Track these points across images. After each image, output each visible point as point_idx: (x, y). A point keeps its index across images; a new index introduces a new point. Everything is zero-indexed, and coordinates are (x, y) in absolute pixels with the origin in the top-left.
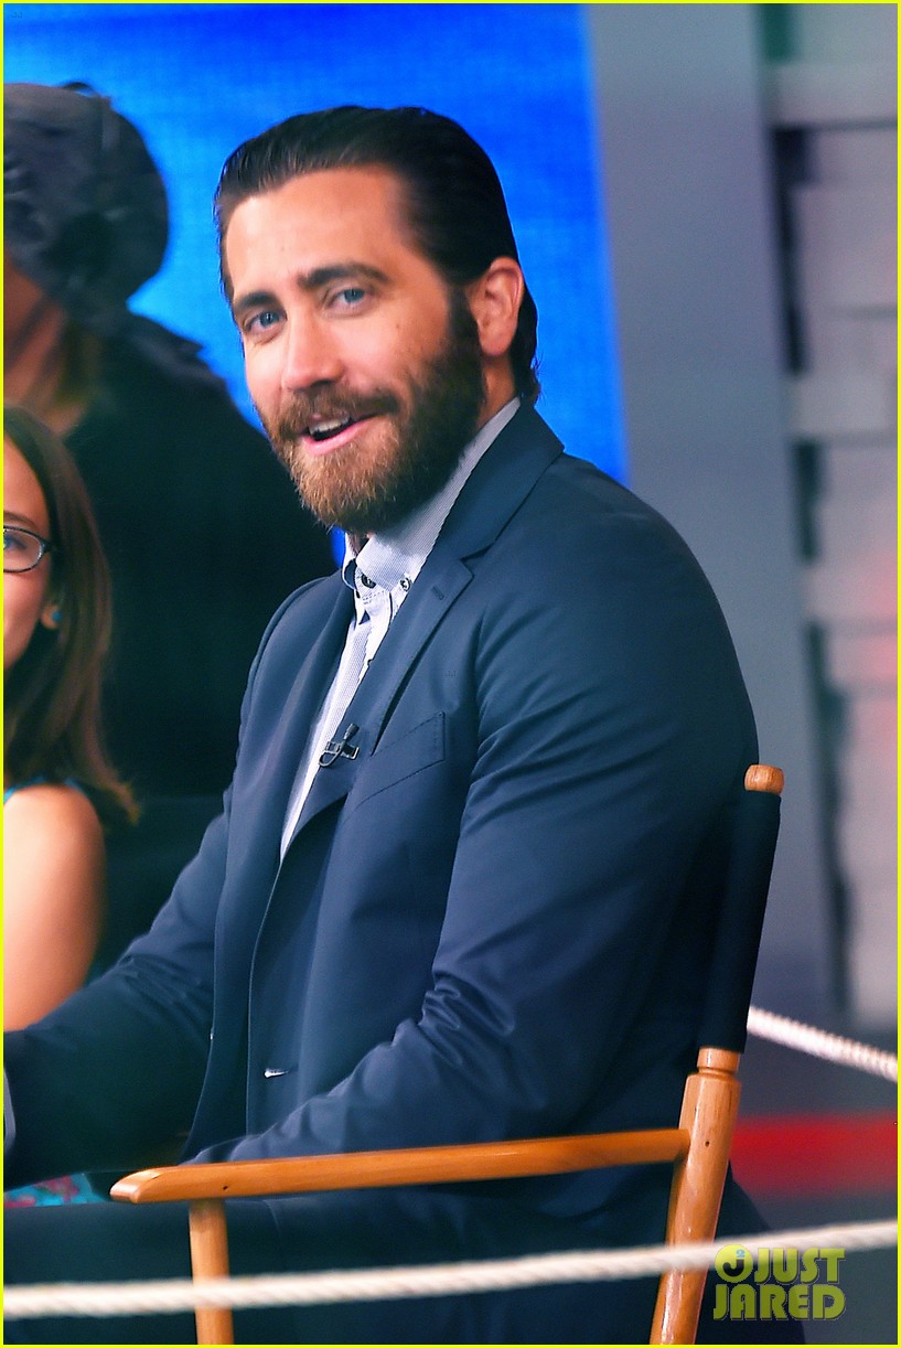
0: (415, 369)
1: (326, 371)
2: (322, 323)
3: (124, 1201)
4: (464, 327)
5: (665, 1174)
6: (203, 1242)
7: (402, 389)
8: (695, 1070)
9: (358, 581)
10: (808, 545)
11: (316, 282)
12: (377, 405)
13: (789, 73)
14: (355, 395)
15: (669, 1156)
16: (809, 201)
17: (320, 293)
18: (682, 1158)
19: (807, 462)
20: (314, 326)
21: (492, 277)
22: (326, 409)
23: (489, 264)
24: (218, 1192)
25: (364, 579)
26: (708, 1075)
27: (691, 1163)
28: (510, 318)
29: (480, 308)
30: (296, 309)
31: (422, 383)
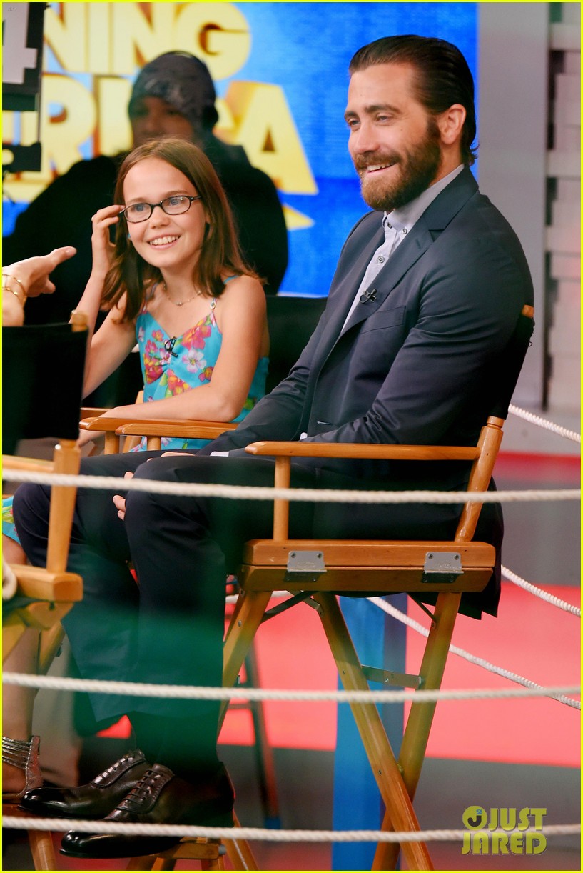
0: (409, 147)
1: (371, 147)
2: (373, 127)
3: (250, 453)
4: (434, 133)
5: (469, 465)
6: (280, 473)
7: (403, 155)
8: (486, 424)
9: (386, 224)
10: (549, 221)
11: (372, 110)
12: (393, 160)
13: (558, 27)
14: (384, 155)
15: (472, 458)
16: (560, 79)
17: (374, 114)
18: (476, 459)
19: (551, 185)
20: (370, 128)
21: (452, 111)
22: (371, 160)
23: (451, 106)
24: (288, 453)
25: (389, 224)
26: (491, 427)
27: (480, 461)
28: (457, 129)
29: (443, 124)
30: (365, 120)
31: (412, 154)
